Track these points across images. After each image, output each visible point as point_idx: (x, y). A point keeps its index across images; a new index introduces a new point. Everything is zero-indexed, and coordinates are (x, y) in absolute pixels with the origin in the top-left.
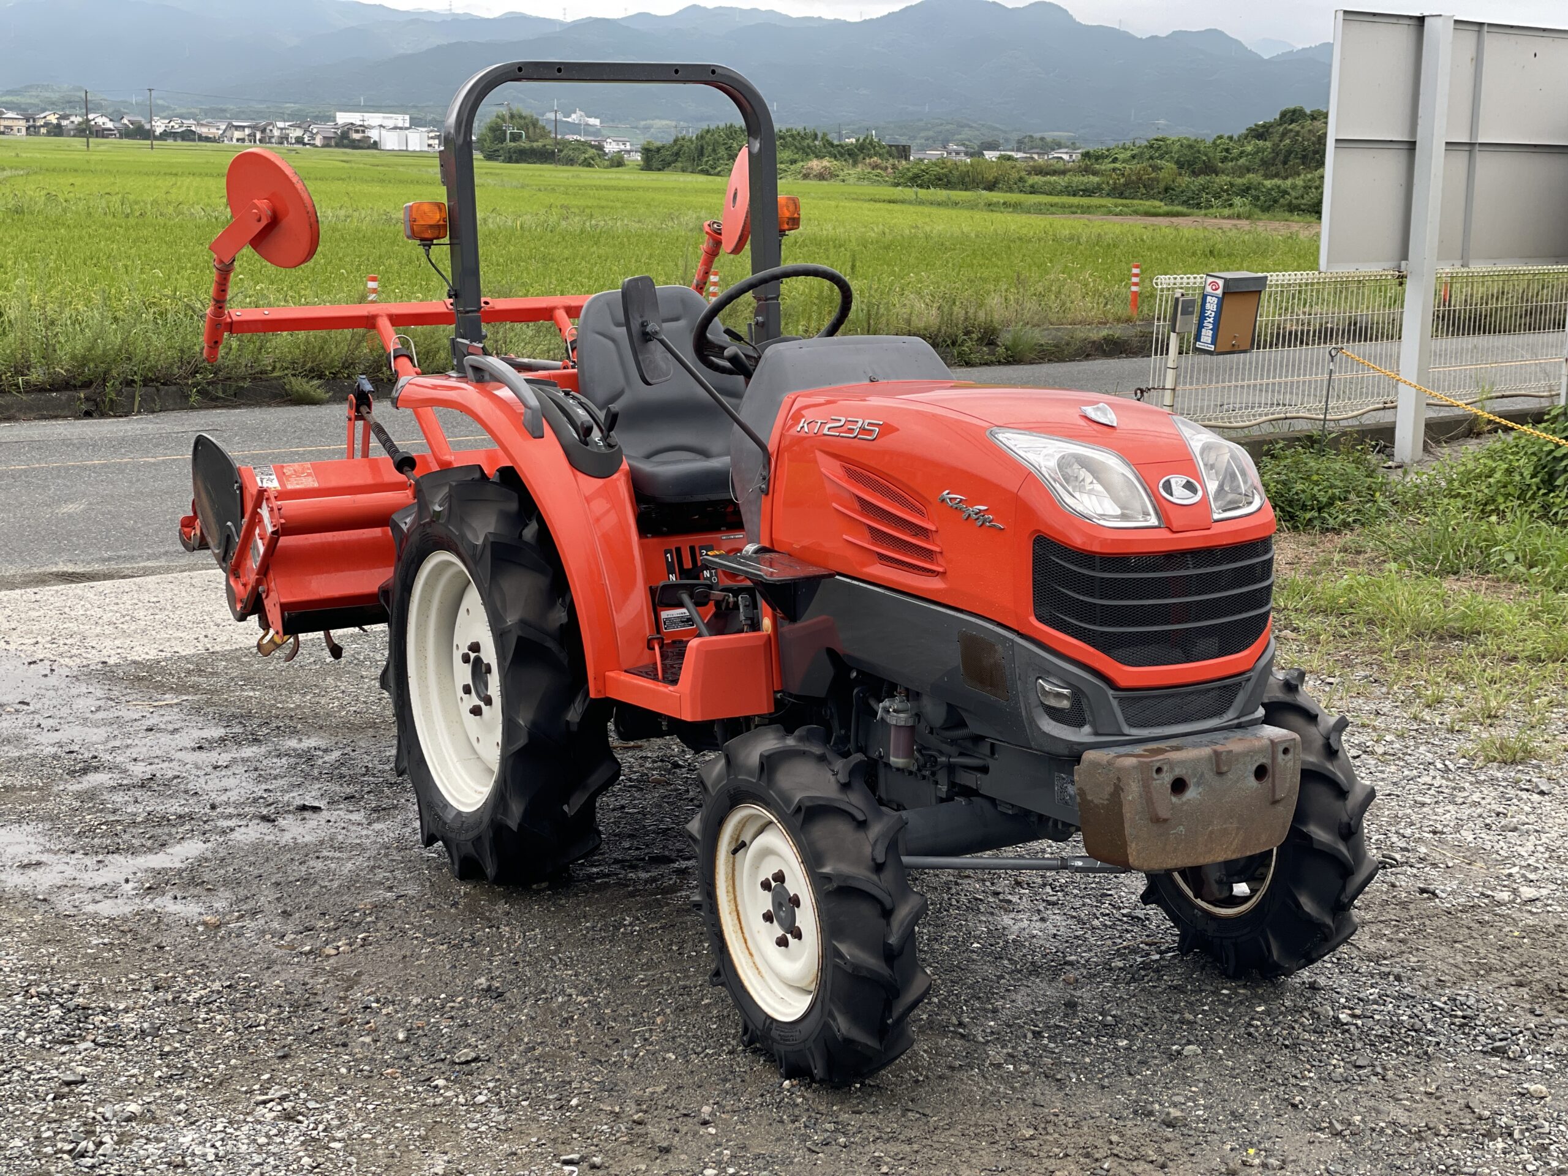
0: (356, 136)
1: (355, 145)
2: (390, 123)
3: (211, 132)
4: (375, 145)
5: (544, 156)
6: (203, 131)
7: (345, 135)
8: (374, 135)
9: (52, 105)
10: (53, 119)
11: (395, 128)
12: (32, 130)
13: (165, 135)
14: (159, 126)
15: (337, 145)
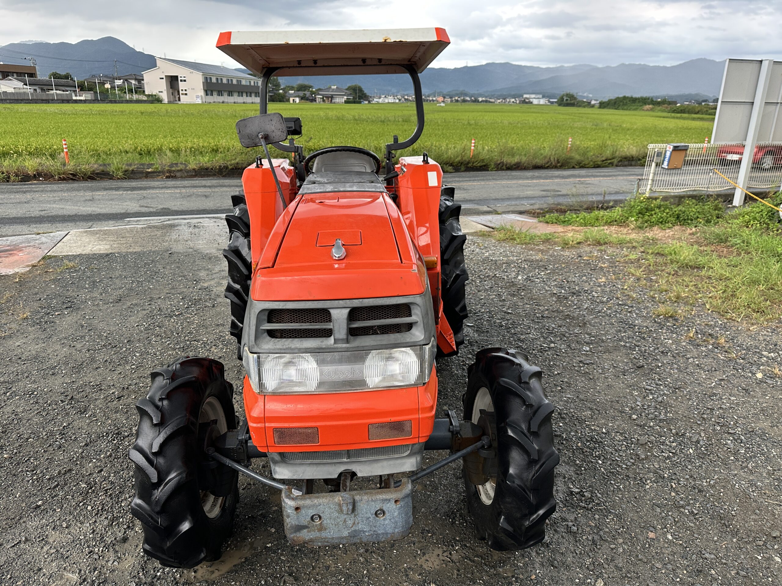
0: (527, 101)
1: (527, 103)
2: (537, 97)
3: (493, 100)
4: (532, 103)
5: (572, 105)
6: (491, 100)
7: (524, 100)
8: (531, 100)
9: (457, 95)
10: (456, 98)
11: (538, 98)
12: (452, 101)
13: (482, 101)
14: (480, 99)
15: (523, 103)
